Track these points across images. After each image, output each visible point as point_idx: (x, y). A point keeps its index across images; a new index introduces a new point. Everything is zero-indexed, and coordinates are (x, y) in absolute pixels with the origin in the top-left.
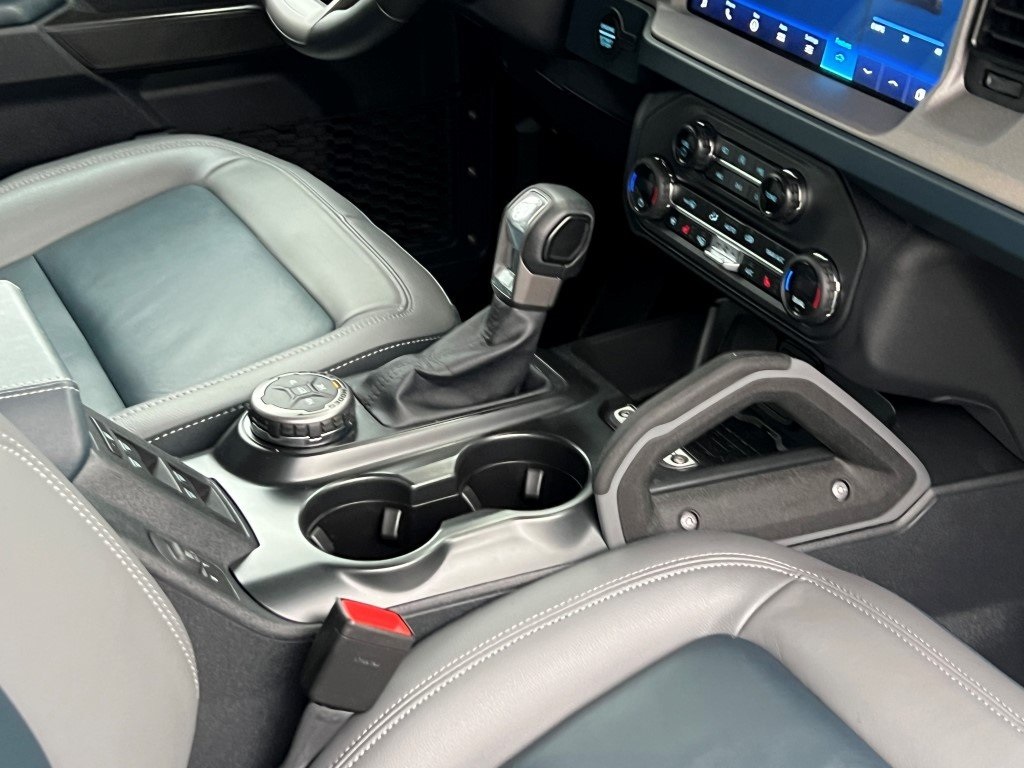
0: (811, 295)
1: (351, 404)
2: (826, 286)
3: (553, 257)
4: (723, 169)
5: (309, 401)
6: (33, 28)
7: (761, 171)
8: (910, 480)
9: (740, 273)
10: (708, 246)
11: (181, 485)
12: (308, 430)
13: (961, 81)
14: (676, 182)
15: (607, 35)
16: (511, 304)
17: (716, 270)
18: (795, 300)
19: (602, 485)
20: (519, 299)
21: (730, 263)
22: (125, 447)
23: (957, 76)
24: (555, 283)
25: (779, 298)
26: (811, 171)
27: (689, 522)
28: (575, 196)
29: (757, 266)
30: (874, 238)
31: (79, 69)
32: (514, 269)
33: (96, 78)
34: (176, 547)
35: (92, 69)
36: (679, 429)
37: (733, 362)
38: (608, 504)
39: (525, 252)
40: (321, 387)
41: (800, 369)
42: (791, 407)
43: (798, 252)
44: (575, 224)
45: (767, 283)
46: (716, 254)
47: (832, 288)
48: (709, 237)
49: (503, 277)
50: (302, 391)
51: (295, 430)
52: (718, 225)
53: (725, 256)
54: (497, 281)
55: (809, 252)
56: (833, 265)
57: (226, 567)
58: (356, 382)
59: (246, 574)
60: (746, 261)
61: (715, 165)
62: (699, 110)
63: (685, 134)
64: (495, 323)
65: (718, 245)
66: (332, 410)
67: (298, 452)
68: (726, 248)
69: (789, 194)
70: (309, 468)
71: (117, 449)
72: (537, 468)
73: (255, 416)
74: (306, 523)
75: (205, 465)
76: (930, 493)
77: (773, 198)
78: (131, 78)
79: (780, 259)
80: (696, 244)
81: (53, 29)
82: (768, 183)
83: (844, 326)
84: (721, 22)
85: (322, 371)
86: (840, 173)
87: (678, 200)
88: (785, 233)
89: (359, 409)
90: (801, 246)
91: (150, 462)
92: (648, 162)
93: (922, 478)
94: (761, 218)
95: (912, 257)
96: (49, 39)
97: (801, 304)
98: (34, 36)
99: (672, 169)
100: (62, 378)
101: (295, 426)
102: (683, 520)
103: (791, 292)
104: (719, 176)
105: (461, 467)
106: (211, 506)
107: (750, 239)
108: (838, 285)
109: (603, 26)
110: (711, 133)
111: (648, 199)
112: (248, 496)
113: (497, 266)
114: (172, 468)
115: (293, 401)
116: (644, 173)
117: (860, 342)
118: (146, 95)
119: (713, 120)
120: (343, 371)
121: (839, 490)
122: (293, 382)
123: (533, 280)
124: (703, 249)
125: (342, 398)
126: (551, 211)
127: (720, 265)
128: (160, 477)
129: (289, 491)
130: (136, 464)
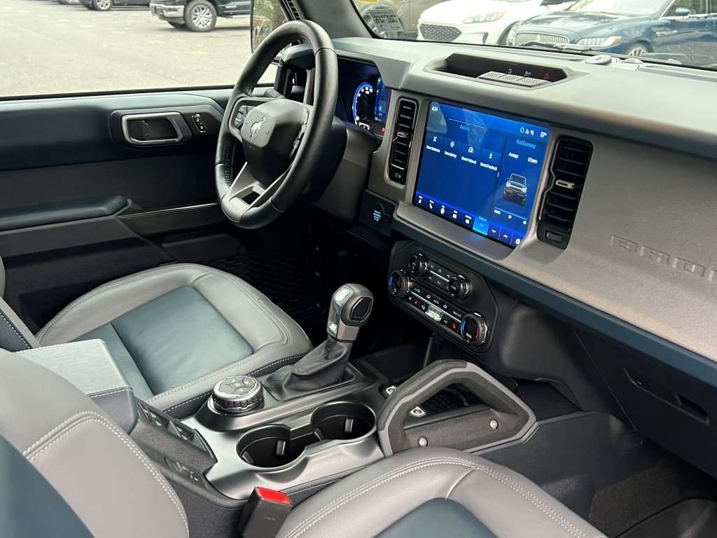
0: (474, 332)
1: (261, 391)
2: (481, 329)
3: (355, 317)
4: (432, 275)
5: (241, 390)
6: (112, 217)
7: (448, 276)
8: (526, 419)
9: (442, 322)
10: (426, 310)
11: (181, 433)
12: (241, 404)
13: (536, 235)
14: (411, 281)
15: (377, 216)
16: (336, 340)
17: (431, 321)
18: (467, 334)
19: (381, 426)
20: (339, 337)
21: (437, 318)
22: (154, 416)
23: (534, 233)
24: (356, 329)
25: (459, 333)
26: (470, 275)
27: (423, 442)
28: (365, 289)
29: (449, 319)
30: (501, 306)
31: (133, 234)
32: (337, 323)
33: (141, 238)
34: (178, 463)
35: (140, 235)
36: (417, 397)
37: (440, 365)
38: (384, 435)
39: (342, 315)
40: (247, 383)
41: (471, 367)
42: (468, 386)
43: (468, 313)
44: (365, 302)
45: (454, 327)
46: (430, 314)
47: (483, 329)
48: (427, 306)
49: (332, 327)
50: (237, 385)
51: (235, 404)
52: (431, 300)
53: (434, 314)
54: (330, 329)
55: (472, 312)
56: (483, 318)
57: (202, 473)
58: (264, 379)
59: (211, 476)
60: (444, 317)
61: (428, 273)
62: (420, 249)
63: (413, 260)
64: (329, 348)
65: (431, 309)
66: (252, 394)
67: (236, 415)
68: (435, 311)
69: (462, 286)
70: (241, 423)
71: (150, 417)
72: (350, 418)
73: (216, 398)
74: (240, 450)
75: (191, 423)
76: (536, 424)
77: (455, 289)
78: (158, 238)
79: (460, 316)
80: (421, 309)
81: (122, 217)
82: (452, 282)
83: (490, 347)
84: (428, 210)
85: (247, 375)
86: (484, 277)
87: (412, 289)
88: (461, 304)
89: (265, 393)
90: (468, 310)
91: (165, 423)
92: (397, 271)
93: (532, 417)
94: (450, 297)
95: (519, 315)
96: (120, 221)
97: (470, 337)
98: (113, 220)
99: (408, 275)
100: (125, 385)
101: (234, 402)
102: (420, 442)
103: (466, 331)
104: (430, 278)
105: (313, 419)
106: (194, 443)
107: (445, 307)
108: (486, 328)
109: (375, 211)
110: (425, 259)
111: (399, 289)
112: (212, 438)
113: (329, 322)
114: (176, 425)
115: (233, 390)
116: (396, 277)
117: (498, 354)
118: (165, 245)
119: (426, 253)
120: (257, 374)
121: (493, 424)
122: (233, 381)
123: (346, 328)
124: (424, 311)
125: (257, 388)
126: (354, 296)
127: (433, 319)
128: (171, 430)
129: (232, 434)
130: (159, 424)
